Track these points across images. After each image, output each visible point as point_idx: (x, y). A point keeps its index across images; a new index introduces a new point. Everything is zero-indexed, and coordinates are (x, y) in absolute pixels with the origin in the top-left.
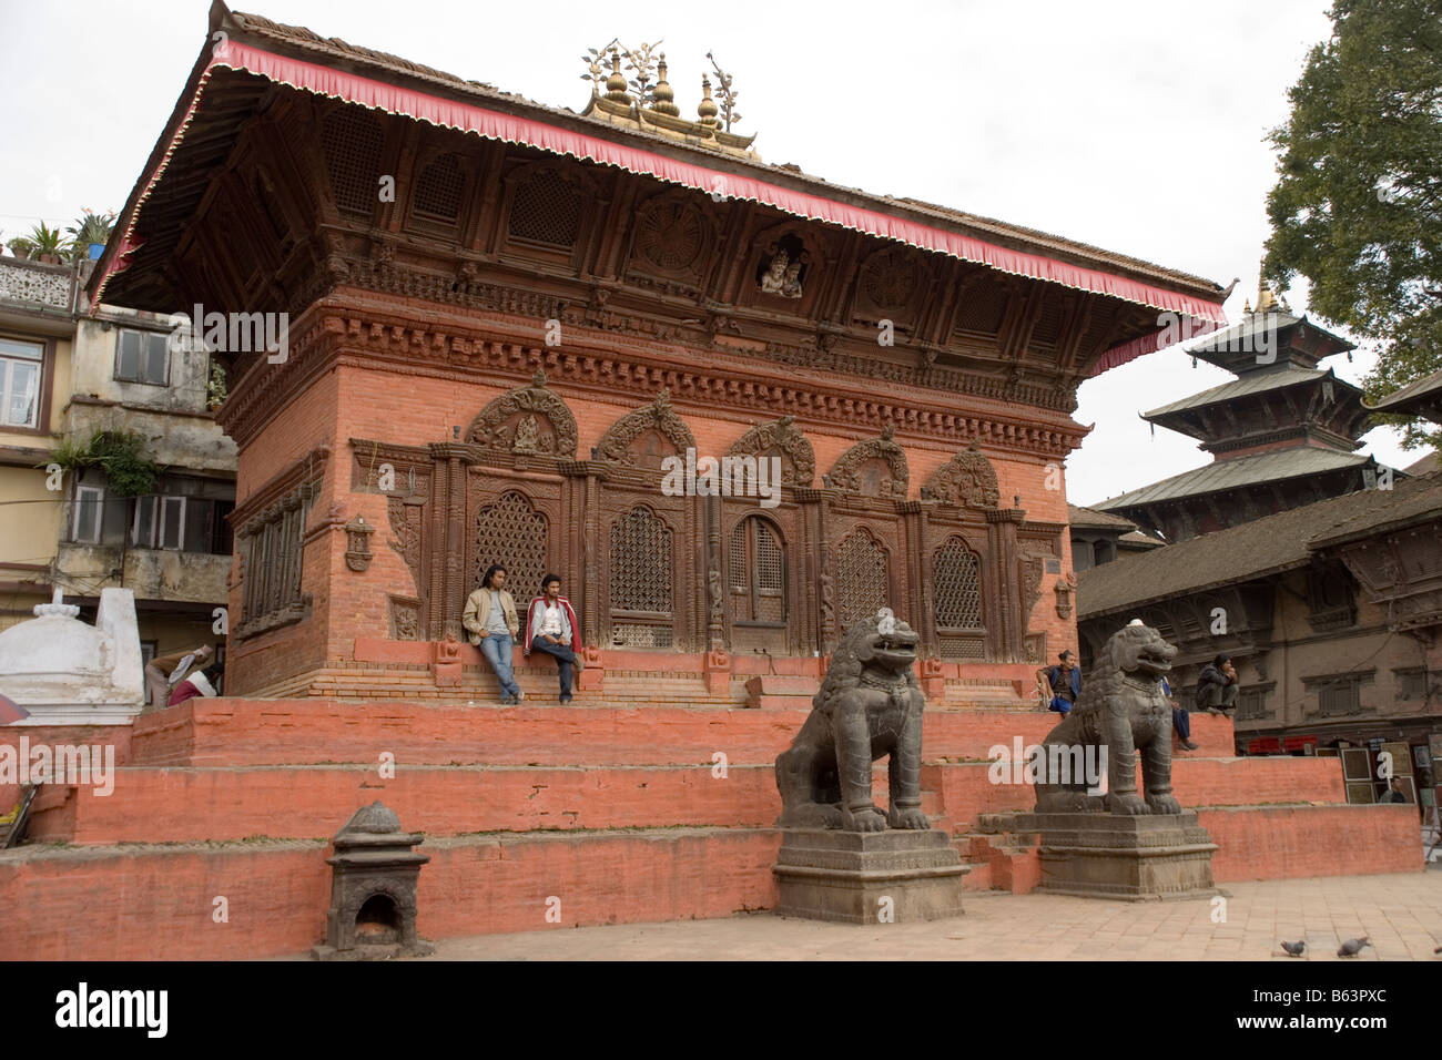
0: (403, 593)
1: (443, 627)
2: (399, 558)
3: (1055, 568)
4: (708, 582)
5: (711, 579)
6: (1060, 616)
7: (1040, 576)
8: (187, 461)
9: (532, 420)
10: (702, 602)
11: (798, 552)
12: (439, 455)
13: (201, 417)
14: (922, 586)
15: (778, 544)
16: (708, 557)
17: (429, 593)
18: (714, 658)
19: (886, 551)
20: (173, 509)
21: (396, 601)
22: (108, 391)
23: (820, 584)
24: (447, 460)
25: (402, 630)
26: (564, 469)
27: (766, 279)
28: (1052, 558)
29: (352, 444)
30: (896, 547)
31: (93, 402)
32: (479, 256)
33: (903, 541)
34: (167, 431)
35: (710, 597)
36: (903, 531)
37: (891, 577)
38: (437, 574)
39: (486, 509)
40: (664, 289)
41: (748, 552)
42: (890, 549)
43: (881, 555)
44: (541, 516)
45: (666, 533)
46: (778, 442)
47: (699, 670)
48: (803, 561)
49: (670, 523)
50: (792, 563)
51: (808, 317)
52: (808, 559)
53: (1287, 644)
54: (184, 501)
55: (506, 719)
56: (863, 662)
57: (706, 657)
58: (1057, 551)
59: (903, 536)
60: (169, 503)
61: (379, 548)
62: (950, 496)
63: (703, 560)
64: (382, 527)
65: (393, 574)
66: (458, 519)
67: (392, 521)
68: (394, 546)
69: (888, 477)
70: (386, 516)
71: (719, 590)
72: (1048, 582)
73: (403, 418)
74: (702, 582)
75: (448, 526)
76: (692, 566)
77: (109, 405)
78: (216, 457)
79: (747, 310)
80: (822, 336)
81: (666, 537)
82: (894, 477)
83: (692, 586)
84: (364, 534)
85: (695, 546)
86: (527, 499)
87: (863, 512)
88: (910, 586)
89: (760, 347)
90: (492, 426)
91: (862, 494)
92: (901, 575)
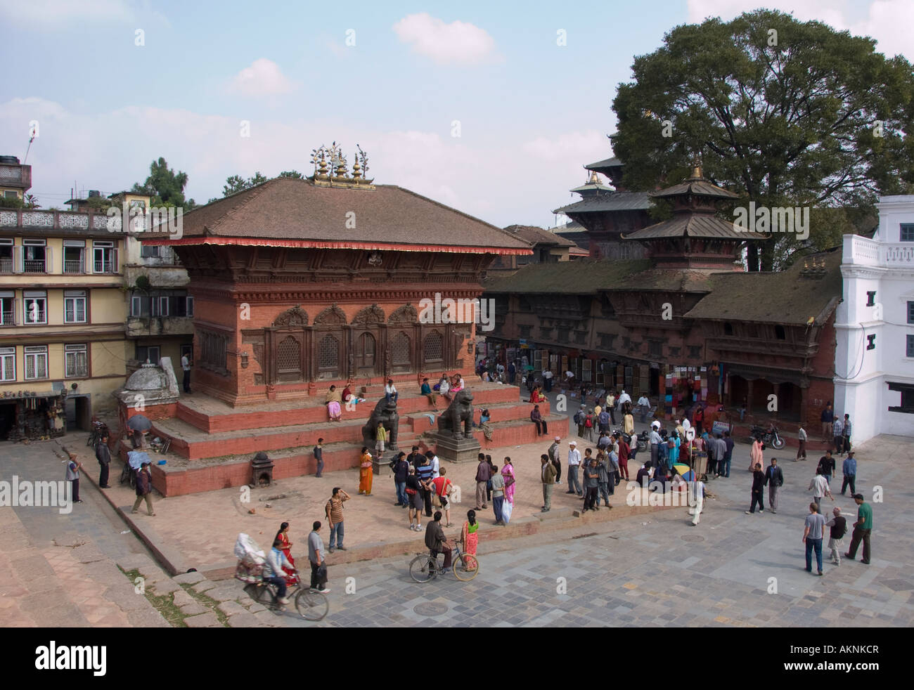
0: (258, 372)
1: (270, 381)
2: (256, 362)
3: (468, 336)
4: (349, 357)
6: (469, 353)
7: (463, 340)
8: (168, 284)
9: (295, 317)
10: (347, 364)
11: (379, 342)
12: (267, 331)
13: (172, 268)
14: (420, 351)
15: (372, 340)
16: (349, 349)
17: (265, 371)
19: (409, 338)
20: (164, 301)
21: (256, 374)
22: (140, 262)
23: (385, 354)
24: (270, 332)
25: (257, 382)
26: (303, 328)
27: (370, 260)
28: (468, 333)
29: (241, 330)
30: (412, 336)
31: (135, 266)
32: (279, 270)
33: (415, 335)
34: (160, 274)
35: (350, 363)
36: (415, 331)
37: (410, 346)
38: (267, 366)
39: (281, 343)
40: (336, 268)
41: (362, 344)
43: (407, 339)
44: (298, 342)
46: (373, 312)
48: (381, 347)
49: (338, 339)
50: (377, 347)
51: (384, 268)
52: (382, 345)
53: (594, 317)
54: (168, 298)
58: (470, 331)
59: (415, 333)
60: (163, 299)
61: (251, 360)
63: (347, 350)
64: (251, 354)
65: (255, 367)
66: (273, 346)
67: (254, 351)
68: (255, 359)
69: (410, 315)
70: (252, 350)
71: (352, 360)
72: (466, 342)
73: (256, 320)
74: (347, 358)
75: (270, 350)
76: (344, 352)
77: (140, 267)
78: (178, 282)
79: (364, 270)
80: (389, 275)
81: (336, 343)
83: (344, 358)
84: (246, 357)
85: (345, 346)
86: (293, 338)
87: (402, 327)
88: (417, 349)
89: (368, 279)
90: (282, 320)
91: (401, 322)
92: (414, 345)
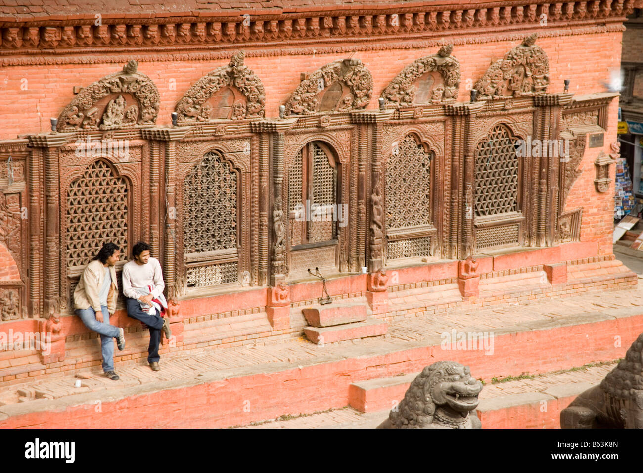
0: (7, 279)
3: (598, 141)
4: (271, 219)
5: (276, 219)
6: (598, 191)
7: (582, 152)
9: (121, 100)
10: (265, 239)
11: (351, 171)
14: (465, 188)
15: (333, 163)
16: (272, 196)
18: (276, 294)
19: (433, 153)
23: (370, 204)
24: (43, 147)
30: (440, 147)
33: (449, 142)
35: (272, 235)
36: (449, 132)
37: (434, 178)
39: (75, 181)
41: (305, 176)
42: (437, 151)
43: (427, 156)
44: (122, 178)
45: (233, 173)
46: (341, 78)
47: (262, 304)
48: (355, 180)
49: (237, 164)
50: (345, 183)
52: (360, 178)
55: (121, 408)
56: (436, 404)
57: (269, 292)
59: (449, 137)
62: (499, 92)
63: (267, 200)
66: (53, 194)
69: (441, 86)
71: (282, 228)
72: (589, 158)
74: (265, 220)
75: (46, 207)
76: (256, 205)
81: (233, 176)
82: (446, 84)
83: (256, 223)
85: (260, 186)
86: (111, 164)
87: (413, 120)
88: (453, 187)
90: (83, 110)
91: (415, 105)
92: (444, 176)
